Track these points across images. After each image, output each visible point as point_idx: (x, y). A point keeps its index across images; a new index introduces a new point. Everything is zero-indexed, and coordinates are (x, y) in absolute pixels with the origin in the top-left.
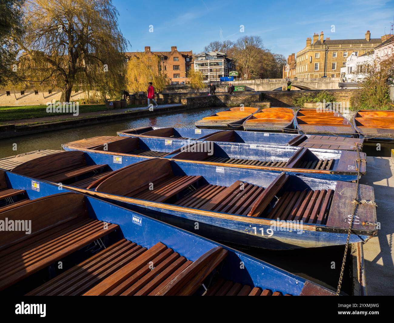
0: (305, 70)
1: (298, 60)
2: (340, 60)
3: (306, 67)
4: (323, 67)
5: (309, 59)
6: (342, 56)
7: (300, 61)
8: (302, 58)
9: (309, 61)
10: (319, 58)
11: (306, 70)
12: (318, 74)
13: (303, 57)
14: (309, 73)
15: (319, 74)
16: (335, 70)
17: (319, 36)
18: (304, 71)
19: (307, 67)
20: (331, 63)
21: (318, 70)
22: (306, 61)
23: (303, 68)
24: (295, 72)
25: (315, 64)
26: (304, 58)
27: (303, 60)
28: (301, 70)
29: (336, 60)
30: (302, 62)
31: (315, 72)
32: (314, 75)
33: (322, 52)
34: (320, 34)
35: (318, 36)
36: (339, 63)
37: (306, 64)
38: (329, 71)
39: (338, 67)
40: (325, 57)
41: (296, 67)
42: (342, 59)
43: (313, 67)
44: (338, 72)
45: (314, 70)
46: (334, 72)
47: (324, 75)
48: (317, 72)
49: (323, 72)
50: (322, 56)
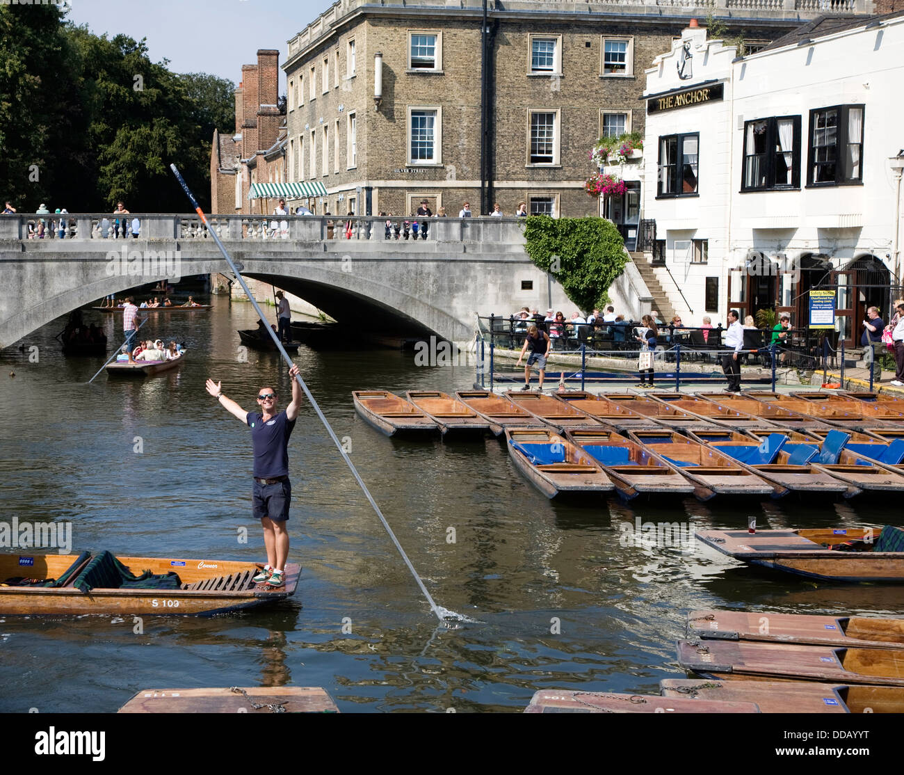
0: (343, 163)
1: (296, 91)
2: (581, 95)
3: (352, 137)
4: (470, 143)
5: (370, 72)
7: (307, 95)
8: (319, 76)
9: (370, 89)
10: (440, 75)
11: (351, 164)
12: (439, 197)
13: (325, 70)
14: (374, 184)
15: (446, 192)
16: (550, 169)
18: (337, 169)
19: (359, 139)
20: (518, 113)
21: (436, 158)
23: (332, 144)
24: (279, 176)
25: (414, 113)
26: (331, 76)
27: (325, 89)
28: (319, 163)
29: (555, 94)
30: (319, 104)
31: (412, 172)
32: (409, 196)
36: (578, 120)
37: (349, 117)
38: (514, 173)
39: (573, 147)
40: (479, 68)
41: (286, 144)
42: (597, 92)
43: (399, 141)
44: (577, 179)
45: (406, 165)
46: (550, 180)
47: (477, 202)
48: (429, 179)
49: (473, 179)
50: (462, 62)
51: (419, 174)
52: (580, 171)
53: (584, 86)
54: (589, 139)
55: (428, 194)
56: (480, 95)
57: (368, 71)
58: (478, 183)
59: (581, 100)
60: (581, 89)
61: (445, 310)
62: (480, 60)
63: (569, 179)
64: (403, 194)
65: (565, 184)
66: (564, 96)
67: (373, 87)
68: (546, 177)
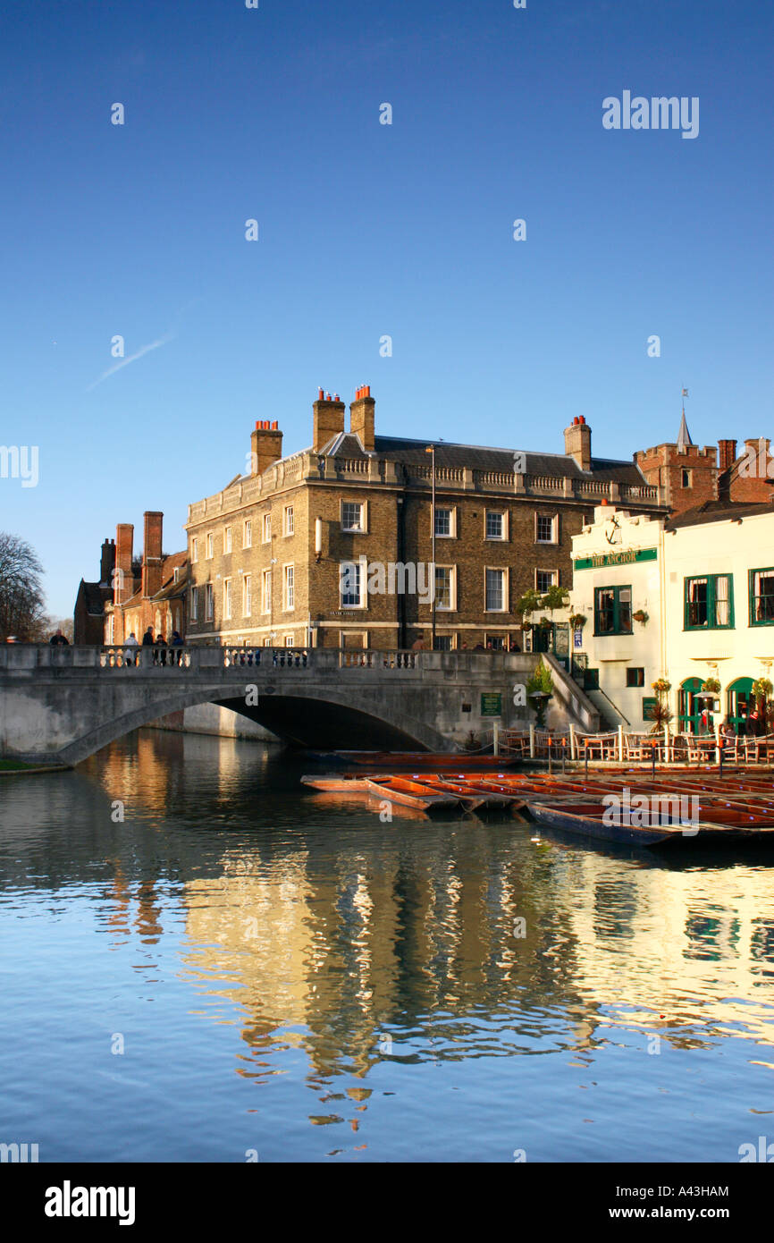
0: (275, 607)
1: (202, 547)
2: (470, 555)
3: (286, 586)
6: (479, 535)
7: (219, 551)
8: (236, 536)
9: (311, 546)
10: (365, 536)
11: (288, 608)
12: (365, 635)
13: (246, 530)
14: (314, 624)
15: (371, 632)
16: (449, 614)
17: (347, 410)
21: (363, 604)
22: (279, 547)
23: (257, 591)
26: (256, 534)
27: (248, 546)
29: (452, 553)
31: (344, 615)
32: (341, 634)
33: (376, 499)
34: (354, 399)
35: (341, 407)
36: (469, 575)
37: (284, 569)
38: (422, 617)
39: (466, 596)
40: (395, 531)
41: (186, 590)
42: (482, 552)
43: (334, 589)
44: (469, 622)
45: (340, 608)
46: (449, 623)
47: (394, 640)
48: (358, 621)
49: (390, 621)
50: (382, 526)
51: (349, 616)
52: (472, 615)
53: (473, 548)
54: (477, 590)
55: (358, 633)
56: (396, 553)
57: (310, 531)
58: (396, 625)
59: (471, 559)
60: (470, 550)
61: (430, 726)
62: (396, 525)
63: (463, 622)
64: (338, 633)
65: (461, 626)
66: (458, 555)
67: (314, 544)
68: (446, 620)
